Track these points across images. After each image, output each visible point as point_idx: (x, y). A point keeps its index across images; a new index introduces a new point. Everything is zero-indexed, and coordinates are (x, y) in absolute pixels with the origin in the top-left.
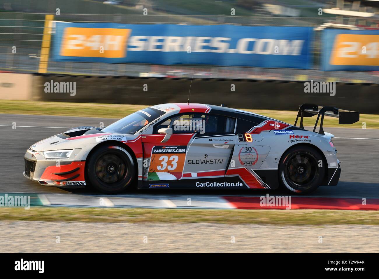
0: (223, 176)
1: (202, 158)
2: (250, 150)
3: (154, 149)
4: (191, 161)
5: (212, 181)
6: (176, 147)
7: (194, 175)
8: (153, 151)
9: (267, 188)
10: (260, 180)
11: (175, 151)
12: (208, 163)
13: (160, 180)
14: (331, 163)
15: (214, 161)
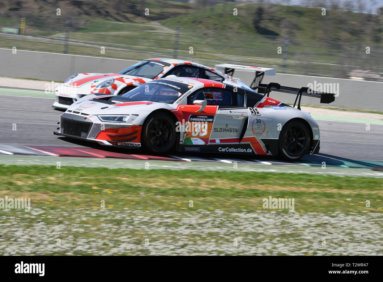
0: (238, 143)
1: (224, 127)
2: (260, 122)
3: (191, 117)
4: (216, 129)
5: (230, 146)
6: (207, 117)
7: (218, 142)
8: (190, 119)
9: (270, 154)
10: (264, 148)
11: (206, 120)
12: (228, 131)
13: (194, 144)
14: (316, 136)
15: (232, 130)
